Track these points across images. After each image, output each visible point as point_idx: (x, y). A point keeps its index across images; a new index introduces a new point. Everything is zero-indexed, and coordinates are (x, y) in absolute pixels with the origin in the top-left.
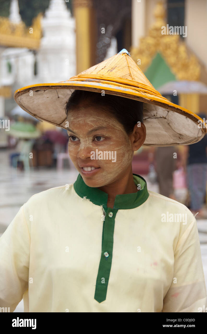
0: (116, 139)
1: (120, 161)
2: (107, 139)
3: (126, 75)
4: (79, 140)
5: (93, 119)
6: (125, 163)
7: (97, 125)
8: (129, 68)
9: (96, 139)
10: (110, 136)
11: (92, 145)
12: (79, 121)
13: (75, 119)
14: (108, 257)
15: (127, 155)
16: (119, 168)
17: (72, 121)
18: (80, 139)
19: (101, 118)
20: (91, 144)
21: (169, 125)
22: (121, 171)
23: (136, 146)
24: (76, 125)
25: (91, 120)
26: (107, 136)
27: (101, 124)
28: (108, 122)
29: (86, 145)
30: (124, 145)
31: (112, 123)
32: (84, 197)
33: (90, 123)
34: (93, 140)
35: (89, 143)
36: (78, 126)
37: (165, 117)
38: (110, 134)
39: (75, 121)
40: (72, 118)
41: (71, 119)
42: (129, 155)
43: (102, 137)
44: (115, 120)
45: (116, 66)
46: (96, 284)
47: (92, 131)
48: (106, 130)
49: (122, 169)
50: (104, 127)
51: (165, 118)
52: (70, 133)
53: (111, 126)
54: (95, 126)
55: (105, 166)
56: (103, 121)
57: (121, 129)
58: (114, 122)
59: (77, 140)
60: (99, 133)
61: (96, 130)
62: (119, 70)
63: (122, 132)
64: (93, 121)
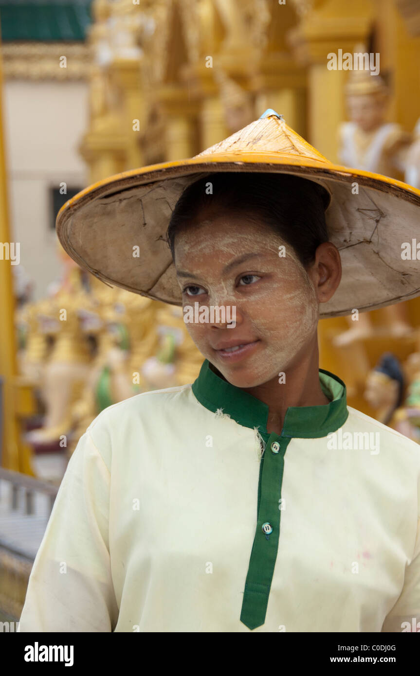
0: (284, 277)
1: (298, 323)
2: (264, 277)
3: (286, 149)
4: (206, 292)
5: (231, 240)
6: (308, 328)
7: (241, 252)
8: (288, 138)
9: (242, 282)
10: (270, 272)
11: (234, 296)
12: (201, 250)
13: (192, 247)
14: (270, 534)
15: (310, 310)
16: (298, 337)
17: (188, 253)
18: (207, 288)
19: (246, 236)
20: (232, 294)
21: (379, 255)
22: (301, 344)
23: (323, 293)
24: (197, 258)
25: (228, 242)
26: (264, 271)
27: (248, 248)
28: (263, 243)
29: (223, 297)
30: (301, 290)
31: (271, 244)
32: (218, 410)
33: (225, 249)
34: (237, 286)
35: (228, 294)
36: (202, 260)
37: (368, 240)
38: (269, 267)
39: (193, 251)
40: (187, 248)
41: (184, 250)
42: (313, 311)
43: (255, 275)
44: (276, 237)
45: (262, 136)
46: (246, 589)
47: (232, 265)
48: (260, 260)
49: (303, 341)
50: (256, 253)
51: (370, 242)
52: (185, 282)
53: (271, 250)
54: (237, 255)
55: (269, 334)
56: (251, 241)
57: (290, 255)
58: (275, 241)
59: (201, 291)
60: (246, 268)
61: (239, 262)
62: (269, 141)
63: (293, 261)
64: (233, 245)
